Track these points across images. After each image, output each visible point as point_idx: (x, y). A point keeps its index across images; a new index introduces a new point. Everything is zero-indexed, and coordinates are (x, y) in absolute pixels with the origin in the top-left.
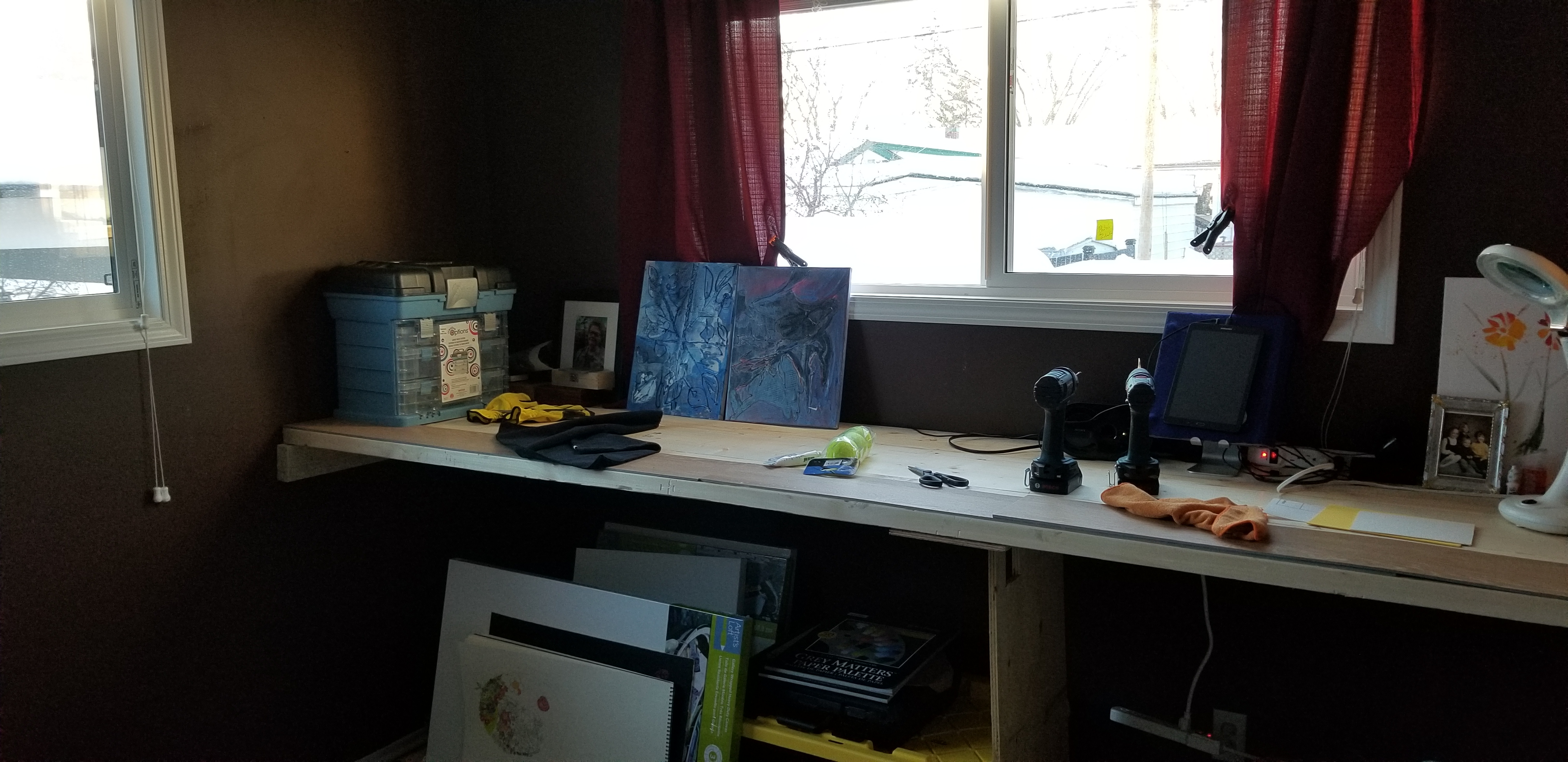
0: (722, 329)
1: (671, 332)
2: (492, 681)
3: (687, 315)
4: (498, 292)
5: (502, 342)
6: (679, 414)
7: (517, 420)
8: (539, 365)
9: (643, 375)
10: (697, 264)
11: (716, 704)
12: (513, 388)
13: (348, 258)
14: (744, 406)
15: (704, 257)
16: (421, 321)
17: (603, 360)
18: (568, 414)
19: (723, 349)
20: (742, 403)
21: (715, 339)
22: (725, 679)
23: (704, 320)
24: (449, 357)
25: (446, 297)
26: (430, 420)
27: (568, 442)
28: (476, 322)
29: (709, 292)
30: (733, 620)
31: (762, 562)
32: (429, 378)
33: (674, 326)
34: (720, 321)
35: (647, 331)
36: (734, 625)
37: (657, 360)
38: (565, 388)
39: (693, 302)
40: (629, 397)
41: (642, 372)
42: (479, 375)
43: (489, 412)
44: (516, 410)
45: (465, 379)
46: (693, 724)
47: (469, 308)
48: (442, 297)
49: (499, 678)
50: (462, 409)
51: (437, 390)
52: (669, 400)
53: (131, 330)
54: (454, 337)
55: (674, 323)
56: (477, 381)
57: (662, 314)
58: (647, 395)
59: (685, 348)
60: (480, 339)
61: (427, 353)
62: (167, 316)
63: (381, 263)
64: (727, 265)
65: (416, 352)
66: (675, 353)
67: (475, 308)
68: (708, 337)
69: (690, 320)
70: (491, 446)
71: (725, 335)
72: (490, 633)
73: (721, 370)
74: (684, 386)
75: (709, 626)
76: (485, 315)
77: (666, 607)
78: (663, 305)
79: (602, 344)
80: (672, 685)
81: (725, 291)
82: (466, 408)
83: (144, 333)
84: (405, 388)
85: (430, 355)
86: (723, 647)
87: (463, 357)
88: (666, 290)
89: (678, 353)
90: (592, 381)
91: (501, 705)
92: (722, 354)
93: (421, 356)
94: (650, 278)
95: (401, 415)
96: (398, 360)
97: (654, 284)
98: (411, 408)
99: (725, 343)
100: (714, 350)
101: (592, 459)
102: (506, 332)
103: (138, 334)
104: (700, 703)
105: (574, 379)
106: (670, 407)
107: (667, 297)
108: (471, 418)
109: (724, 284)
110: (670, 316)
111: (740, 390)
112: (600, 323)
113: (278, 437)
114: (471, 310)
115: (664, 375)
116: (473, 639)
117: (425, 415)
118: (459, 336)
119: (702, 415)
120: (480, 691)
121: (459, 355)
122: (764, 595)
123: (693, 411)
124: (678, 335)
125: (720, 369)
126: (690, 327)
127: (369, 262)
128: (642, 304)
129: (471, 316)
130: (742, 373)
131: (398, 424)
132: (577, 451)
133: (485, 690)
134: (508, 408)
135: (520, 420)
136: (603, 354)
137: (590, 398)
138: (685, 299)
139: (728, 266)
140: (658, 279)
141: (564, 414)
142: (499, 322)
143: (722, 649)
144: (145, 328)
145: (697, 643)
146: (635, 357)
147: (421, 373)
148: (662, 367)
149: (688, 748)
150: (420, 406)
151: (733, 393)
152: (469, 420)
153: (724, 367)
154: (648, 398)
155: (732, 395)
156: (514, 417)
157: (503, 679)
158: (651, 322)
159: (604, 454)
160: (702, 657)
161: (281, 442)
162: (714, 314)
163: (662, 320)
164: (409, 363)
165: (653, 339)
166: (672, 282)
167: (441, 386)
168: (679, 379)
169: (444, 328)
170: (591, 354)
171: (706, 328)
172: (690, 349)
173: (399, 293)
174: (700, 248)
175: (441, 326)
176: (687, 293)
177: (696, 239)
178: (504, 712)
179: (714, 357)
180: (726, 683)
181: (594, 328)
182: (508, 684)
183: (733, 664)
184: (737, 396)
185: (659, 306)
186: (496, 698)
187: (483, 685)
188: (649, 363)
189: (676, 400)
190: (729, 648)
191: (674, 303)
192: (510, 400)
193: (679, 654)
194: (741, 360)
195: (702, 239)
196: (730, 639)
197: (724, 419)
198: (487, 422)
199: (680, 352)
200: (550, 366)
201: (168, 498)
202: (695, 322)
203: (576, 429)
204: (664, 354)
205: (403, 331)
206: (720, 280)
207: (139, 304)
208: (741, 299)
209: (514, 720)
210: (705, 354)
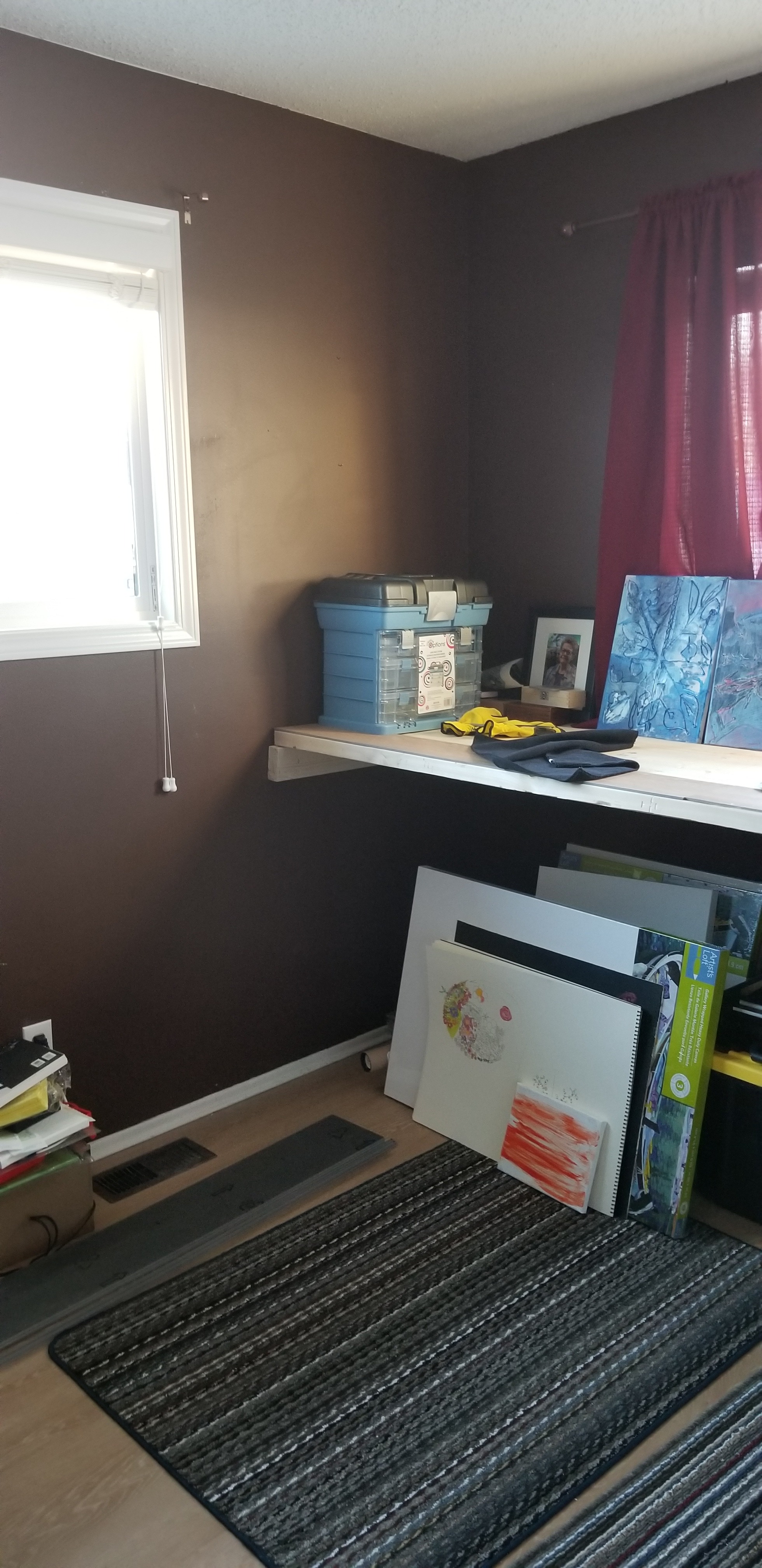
0: (704, 647)
1: (649, 650)
2: (456, 986)
3: (668, 633)
4: (475, 606)
5: (476, 658)
6: (653, 736)
7: (490, 733)
8: (510, 682)
9: (616, 695)
10: (682, 578)
11: (685, 1033)
12: (484, 703)
13: (337, 570)
14: (726, 730)
15: (690, 571)
16: (403, 632)
17: (574, 678)
18: (539, 730)
19: (706, 669)
20: (724, 727)
21: (698, 658)
22: (696, 1008)
23: (686, 638)
24: (426, 670)
25: (427, 609)
26: (407, 729)
27: (543, 756)
28: (453, 635)
29: (693, 608)
30: (708, 950)
31: (734, 896)
32: (407, 689)
33: (652, 644)
34: (704, 638)
35: (623, 650)
36: (710, 955)
37: (632, 679)
38: (534, 705)
39: (675, 618)
40: (600, 717)
41: (616, 692)
42: (453, 689)
43: (463, 724)
44: (489, 724)
45: (440, 692)
46: (660, 1051)
47: (447, 621)
48: (423, 609)
49: (463, 984)
50: (438, 721)
51: (414, 701)
52: (643, 721)
53: (150, 630)
54: (432, 649)
55: (653, 640)
56: (451, 695)
57: (640, 631)
58: (620, 715)
59: (663, 667)
60: (456, 653)
61: (408, 664)
62: (180, 618)
63: (367, 575)
64: (715, 579)
65: (396, 663)
66: (651, 672)
67: (453, 621)
68: (689, 656)
69: (671, 637)
70: (468, 756)
71: (709, 652)
72: (456, 941)
73: (701, 692)
74: (660, 707)
75: (682, 953)
76: (462, 629)
77: (635, 930)
78: (642, 622)
79: (574, 662)
80: (639, 1008)
81: (712, 606)
82: (441, 720)
83: (159, 634)
84: (385, 697)
85: (410, 667)
86: (695, 976)
87: (440, 670)
88: (646, 606)
89: (655, 671)
90: (563, 699)
91: (464, 1011)
92: (704, 674)
93: (401, 666)
94: (629, 594)
95: (381, 723)
96: (381, 669)
97: (633, 599)
98: (390, 718)
99: (708, 662)
100: (696, 669)
101: (571, 772)
102: (480, 647)
103: (155, 634)
104: (668, 1030)
105: (544, 696)
106: (644, 729)
107: (646, 614)
108: (445, 730)
109: (710, 599)
110: (649, 634)
111: (723, 712)
112: (572, 641)
113: (270, 740)
114: (449, 624)
115: (639, 695)
116: (439, 944)
117: (402, 725)
118: (436, 649)
119: (678, 737)
120: (445, 994)
121: (436, 668)
122: (736, 930)
123: (669, 733)
124: (656, 654)
125: (701, 690)
126: (670, 644)
127: (357, 575)
128: (618, 622)
129: (448, 629)
130: (726, 695)
131: (377, 731)
132: (553, 765)
133: (449, 994)
134: (481, 722)
135: (493, 734)
136: (574, 673)
137: (561, 716)
138: (666, 616)
139: (717, 580)
140: (638, 594)
141: (536, 730)
142: (474, 637)
143: (695, 978)
144: (161, 629)
145: (667, 969)
146: (609, 676)
147: (399, 685)
148: (638, 687)
149: (653, 1074)
150: (398, 717)
151: (715, 716)
152: (443, 731)
153: (705, 688)
154: (620, 718)
155: (713, 718)
156: (487, 731)
157: (468, 985)
158: (628, 640)
159: (584, 769)
160: (672, 984)
161: (273, 744)
162: (698, 632)
163: (640, 637)
164: (391, 673)
165: (629, 658)
166: (653, 597)
167: (418, 697)
168: (655, 699)
169: (424, 640)
170: (561, 672)
171: (689, 646)
172: (669, 669)
173: (385, 603)
174: (687, 561)
175: (421, 638)
176: (668, 610)
177: (682, 551)
178: (467, 1017)
179: (695, 677)
180: (698, 1013)
181: (566, 646)
182: (471, 991)
183: (706, 994)
184: (719, 719)
185: (638, 623)
186: (459, 1003)
187: (448, 988)
188: (623, 682)
189: (651, 722)
190: (702, 978)
191: (654, 619)
192: (482, 715)
193: (647, 979)
194: (726, 681)
195: (689, 552)
196: (704, 969)
197: (703, 742)
198: (460, 734)
199: (658, 671)
200: (521, 683)
201: (175, 788)
202: (675, 640)
203: (551, 744)
204: (640, 673)
205: (386, 642)
206: (706, 595)
207: (156, 608)
208: (729, 616)
209: (476, 1026)
210: (686, 674)
